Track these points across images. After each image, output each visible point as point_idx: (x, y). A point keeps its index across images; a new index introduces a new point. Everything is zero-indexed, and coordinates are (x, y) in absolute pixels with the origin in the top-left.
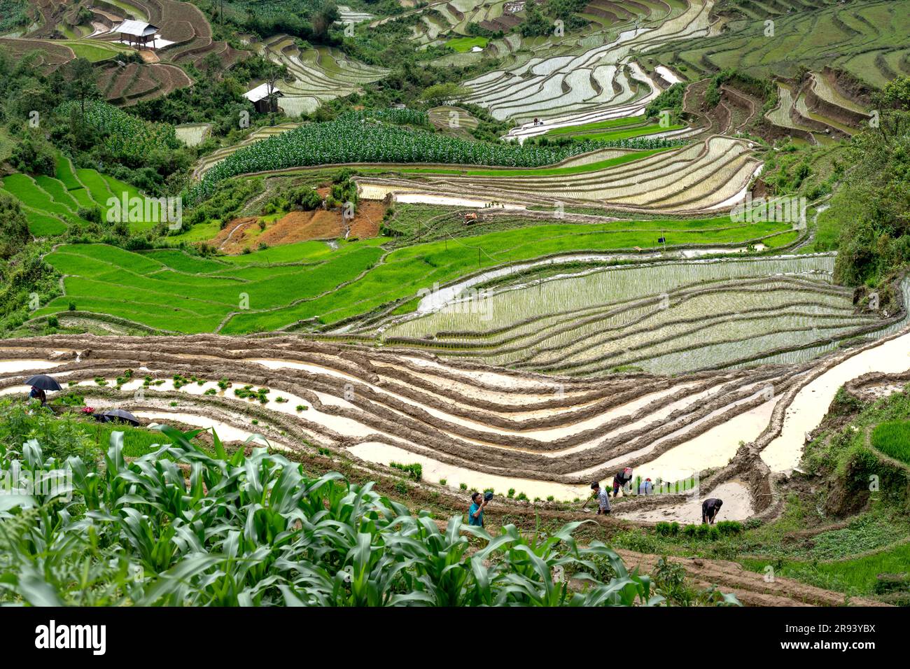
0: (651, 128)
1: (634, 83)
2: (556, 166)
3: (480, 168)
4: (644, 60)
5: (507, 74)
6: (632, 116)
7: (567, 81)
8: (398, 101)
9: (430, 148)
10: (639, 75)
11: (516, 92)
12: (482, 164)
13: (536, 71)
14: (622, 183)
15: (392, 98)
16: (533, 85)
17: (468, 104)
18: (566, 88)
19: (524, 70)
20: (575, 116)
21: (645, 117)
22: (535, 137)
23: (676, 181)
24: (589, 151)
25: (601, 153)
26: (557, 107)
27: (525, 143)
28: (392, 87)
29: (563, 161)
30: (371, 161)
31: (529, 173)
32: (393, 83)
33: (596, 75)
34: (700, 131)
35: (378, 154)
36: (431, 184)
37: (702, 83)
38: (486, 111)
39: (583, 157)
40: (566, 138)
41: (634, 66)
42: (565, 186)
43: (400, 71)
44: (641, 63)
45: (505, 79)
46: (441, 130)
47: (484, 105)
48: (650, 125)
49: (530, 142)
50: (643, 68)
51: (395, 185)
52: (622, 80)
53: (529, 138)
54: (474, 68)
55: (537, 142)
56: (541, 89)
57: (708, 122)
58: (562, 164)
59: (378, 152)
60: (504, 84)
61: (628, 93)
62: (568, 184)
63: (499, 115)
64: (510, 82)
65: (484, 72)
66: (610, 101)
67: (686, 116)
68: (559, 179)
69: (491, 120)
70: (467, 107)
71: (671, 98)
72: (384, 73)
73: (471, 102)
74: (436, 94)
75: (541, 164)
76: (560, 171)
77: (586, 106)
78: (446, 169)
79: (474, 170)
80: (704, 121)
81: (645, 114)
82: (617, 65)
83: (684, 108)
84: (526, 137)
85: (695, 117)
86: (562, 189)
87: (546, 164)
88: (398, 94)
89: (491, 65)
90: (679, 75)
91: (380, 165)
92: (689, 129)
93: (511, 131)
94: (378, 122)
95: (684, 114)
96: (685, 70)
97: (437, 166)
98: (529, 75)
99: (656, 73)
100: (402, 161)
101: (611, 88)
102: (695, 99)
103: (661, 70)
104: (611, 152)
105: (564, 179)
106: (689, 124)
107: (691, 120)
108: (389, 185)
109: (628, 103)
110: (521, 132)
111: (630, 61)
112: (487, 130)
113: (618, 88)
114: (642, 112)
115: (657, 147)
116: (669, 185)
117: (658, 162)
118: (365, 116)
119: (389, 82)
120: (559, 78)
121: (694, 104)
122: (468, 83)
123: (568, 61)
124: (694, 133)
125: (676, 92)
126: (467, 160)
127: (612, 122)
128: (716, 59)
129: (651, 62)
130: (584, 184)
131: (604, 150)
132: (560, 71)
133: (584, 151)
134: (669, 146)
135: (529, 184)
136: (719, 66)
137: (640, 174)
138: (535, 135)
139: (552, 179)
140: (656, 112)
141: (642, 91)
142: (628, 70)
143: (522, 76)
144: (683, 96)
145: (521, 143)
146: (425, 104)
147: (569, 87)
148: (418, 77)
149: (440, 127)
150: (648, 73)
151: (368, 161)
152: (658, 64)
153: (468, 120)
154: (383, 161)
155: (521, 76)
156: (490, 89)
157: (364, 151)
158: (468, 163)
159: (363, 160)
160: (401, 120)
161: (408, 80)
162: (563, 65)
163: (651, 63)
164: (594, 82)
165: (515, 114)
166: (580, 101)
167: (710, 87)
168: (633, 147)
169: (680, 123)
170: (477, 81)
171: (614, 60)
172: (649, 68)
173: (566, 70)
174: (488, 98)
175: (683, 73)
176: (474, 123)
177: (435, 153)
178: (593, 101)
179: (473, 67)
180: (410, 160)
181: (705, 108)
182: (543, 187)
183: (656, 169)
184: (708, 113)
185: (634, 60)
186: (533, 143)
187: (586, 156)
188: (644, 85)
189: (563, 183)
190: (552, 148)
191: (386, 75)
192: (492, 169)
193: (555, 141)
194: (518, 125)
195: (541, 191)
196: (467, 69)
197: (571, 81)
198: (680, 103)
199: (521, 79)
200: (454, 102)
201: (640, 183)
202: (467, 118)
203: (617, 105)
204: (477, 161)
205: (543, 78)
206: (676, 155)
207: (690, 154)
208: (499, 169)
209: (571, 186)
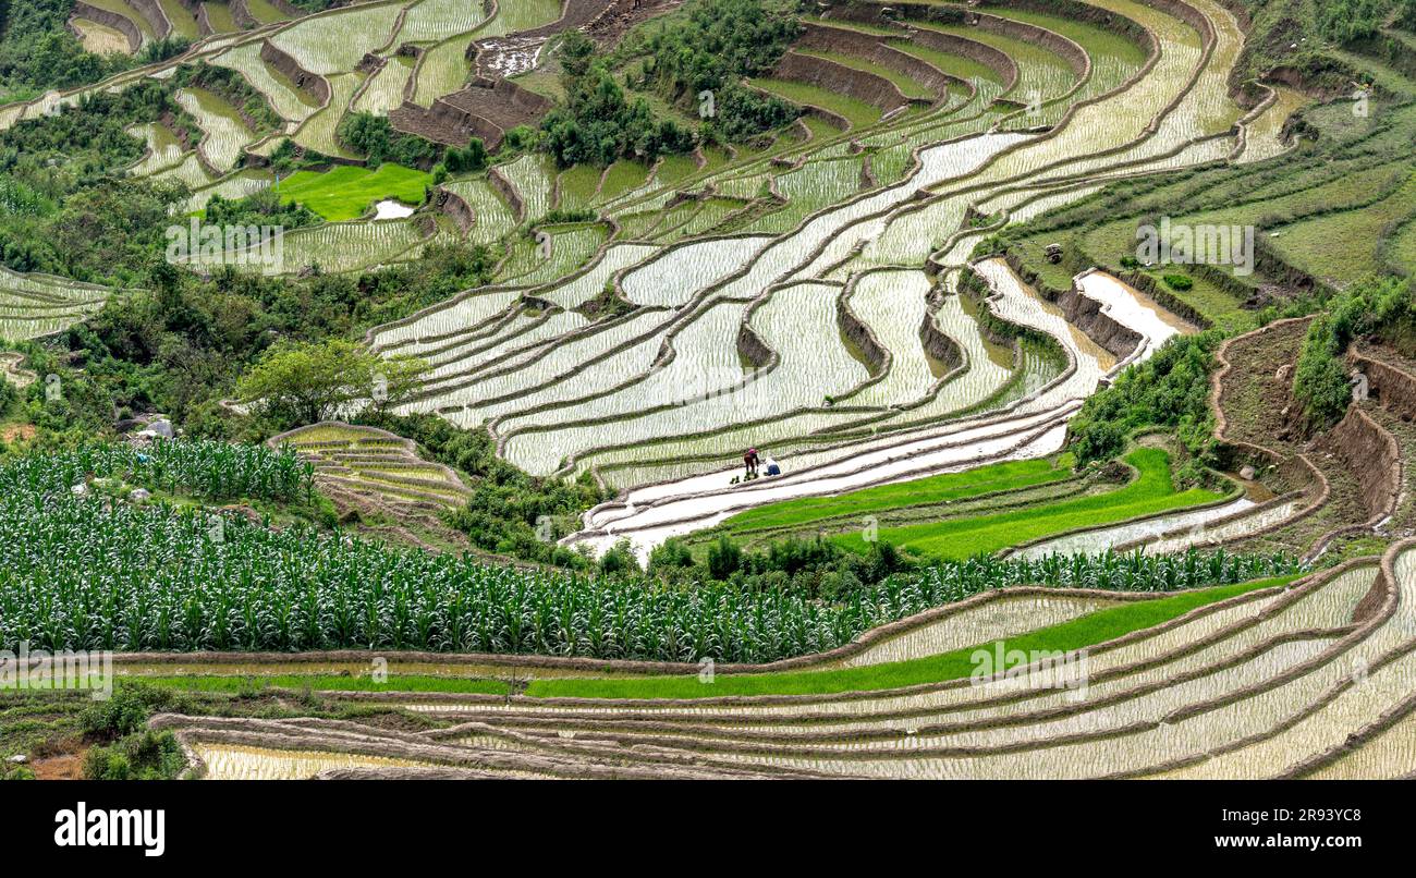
0: (1100, 503)
1: (1002, 334)
2: (840, 657)
3: (570, 667)
4: (1033, 252)
5: (530, 303)
6: (1019, 456)
7: (758, 326)
8: (141, 403)
9: (380, 594)
10: (1018, 305)
11: (577, 370)
12: (574, 653)
13: (637, 290)
14: (1104, 719)
15: (120, 394)
16: (633, 342)
17: (415, 418)
18: (754, 352)
19: (590, 287)
20: (809, 460)
21: (1070, 460)
22: (691, 539)
23: (1310, 711)
24: (947, 599)
25: (994, 608)
26: (739, 427)
27: (656, 561)
28: (118, 353)
29: (862, 639)
30: (171, 645)
31: (752, 687)
32: (121, 337)
33: (859, 307)
34: (1286, 511)
35: (195, 620)
36: (437, 738)
37: (1271, 335)
38: (481, 439)
39: (930, 621)
40: (808, 541)
41: (995, 271)
42: (901, 734)
43: (140, 297)
44: (1023, 260)
45: (523, 320)
46: (353, 518)
47: (470, 420)
48: (1096, 492)
49: (674, 558)
50: (1030, 279)
51: (322, 748)
52: (958, 323)
53: (671, 545)
54: (401, 282)
55: (700, 556)
56: (664, 358)
57: (1311, 477)
58: (860, 650)
59: (195, 613)
60: (522, 341)
61: (985, 374)
62: (911, 725)
63: (535, 457)
64: (544, 331)
65: (440, 296)
66: (923, 403)
67: (1227, 458)
68: (871, 707)
69: (506, 476)
70: (408, 428)
71: (1162, 390)
72: (84, 303)
73: (423, 407)
74: (293, 383)
75: (785, 651)
76: (860, 676)
77: (840, 419)
78: (447, 672)
79: (551, 678)
80: (1297, 474)
81: (1067, 445)
82: (933, 270)
83: (1220, 429)
84: (660, 537)
85: (1261, 461)
86: (890, 745)
87: (805, 648)
88: (142, 378)
89: (460, 271)
90: (1168, 304)
91: (204, 661)
92: (1244, 505)
93: (593, 518)
94: (139, 493)
95: (1223, 450)
96: (1187, 288)
97: (412, 661)
98: (611, 307)
99: (1081, 298)
100: (281, 643)
101: (917, 351)
102: (1251, 395)
103: (1095, 286)
104: (1030, 603)
105: (884, 706)
106: (1241, 486)
107: (1246, 471)
108: (302, 747)
109: (991, 407)
110: (627, 517)
111: (980, 254)
112: (507, 516)
113: (943, 352)
114: (1054, 440)
115: (1191, 583)
116: (1286, 727)
117: (1219, 638)
118: (88, 471)
119: (104, 335)
120: (726, 319)
121: (1252, 414)
122: (385, 338)
123: (747, 256)
124: (1266, 520)
125: (1179, 369)
126: (516, 640)
127: (952, 479)
128: (1298, 246)
129: (1055, 258)
130: (969, 728)
131: (1002, 597)
132: (725, 291)
133: (929, 598)
134: (1234, 578)
135: (768, 729)
136: (1311, 271)
137: (1163, 685)
138: (686, 529)
139: (842, 708)
140: (1113, 444)
141: (1034, 363)
142: (974, 287)
143: (585, 309)
144: (1208, 385)
145: (643, 562)
146: (260, 416)
147: (767, 353)
148: (209, 316)
149: (350, 507)
150: (1051, 297)
151: (156, 645)
152: (1083, 264)
153: (425, 476)
154: (212, 645)
155: (582, 309)
156: (477, 360)
157: (143, 611)
158: (521, 649)
159: (139, 644)
160: (217, 487)
161: (173, 327)
162: (731, 271)
163: (1056, 261)
164: (855, 333)
165: (592, 452)
166: (817, 401)
167: (1308, 352)
168: (1104, 583)
169: (1207, 481)
170: (420, 328)
171: (919, 249)
172: (1053, 279)
173: (747, 288)
174: (477, 392)
175: (1179, 296)
176: (453, 488)
177: (401, 614)
178: (859, 401)
179: (392, 276)
180: (311, 641)
181: (1297, 428)
182: (820, 738)
183: (1219, 667)
184: (1308, 445)
185: (996, 250)
186: (686, 561)
187: (941, 617)
188: (1038, 340)
189: (889, 725)
190: (758, 579)
191: (95, 308)
192: (610, 671)
193: (765, 552)
194: (613, 495)
195: (824, 755)
196: (369, 286)
197: (771, 327)
198: (1202, 412)
199: (581, 321)
200: (359, 406)
201: (1174, 719)
202: (420, 467)
203: (955, 417)
204: (553, 641)
205: (665, 316)
206: (1274, 612)
207: (1330, 605)
208: (635, 671)
209: (924, 732)
